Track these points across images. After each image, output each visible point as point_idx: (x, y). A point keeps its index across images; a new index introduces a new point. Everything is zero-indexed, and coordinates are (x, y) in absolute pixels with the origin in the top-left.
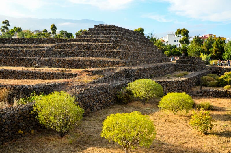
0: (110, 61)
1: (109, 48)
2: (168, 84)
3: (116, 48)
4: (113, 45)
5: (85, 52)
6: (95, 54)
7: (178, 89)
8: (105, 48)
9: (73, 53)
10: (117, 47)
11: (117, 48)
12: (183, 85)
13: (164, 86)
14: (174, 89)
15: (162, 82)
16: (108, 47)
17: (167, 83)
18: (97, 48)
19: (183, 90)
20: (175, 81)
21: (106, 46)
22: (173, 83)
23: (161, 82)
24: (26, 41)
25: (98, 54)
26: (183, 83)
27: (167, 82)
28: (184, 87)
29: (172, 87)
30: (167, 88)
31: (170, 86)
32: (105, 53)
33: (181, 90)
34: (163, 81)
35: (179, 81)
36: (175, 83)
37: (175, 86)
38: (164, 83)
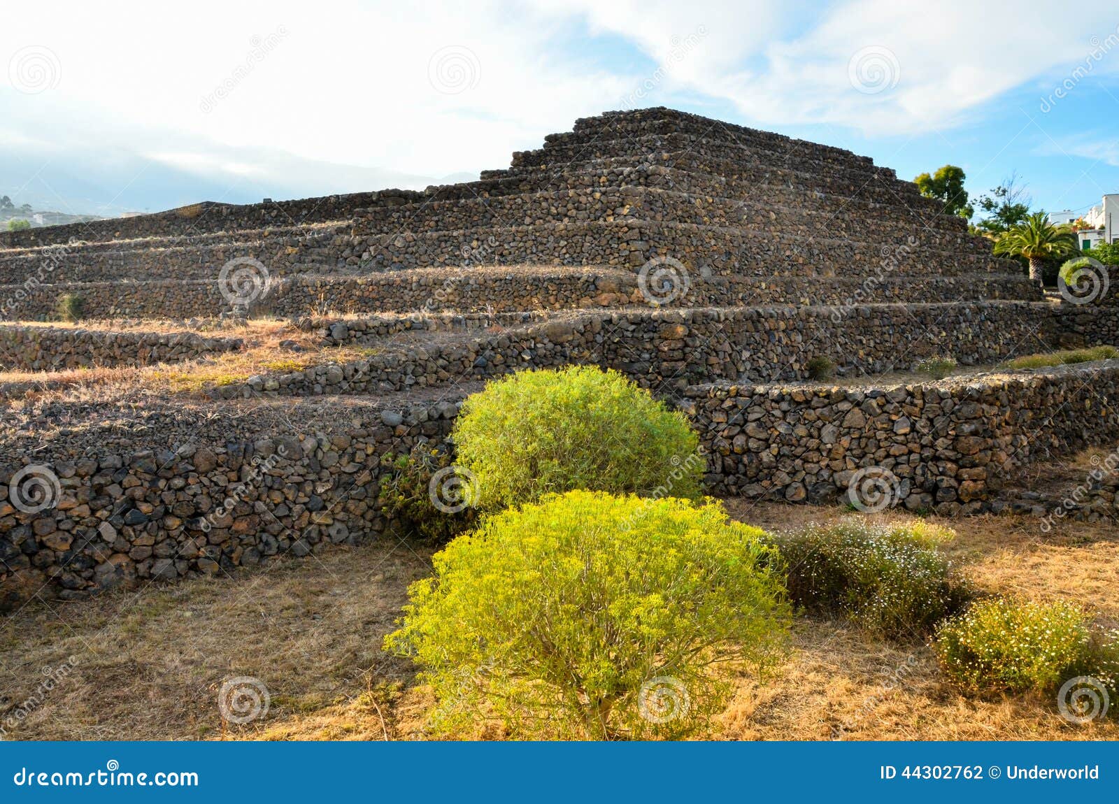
0: (551, 280)
1: (582, 214)
2: (856, 417)
3: (619, 210)
4: (604, 194)
5: (461, 239)
6: (506, 246)
7: (927, 453)
8: (566, 215)
9: (410, 250)
10: (623, 206)
11: (626, 211)
12: (967, 428)
13: (819, 429)
14: (892, 451)
15: (807, 402)
16: (577, 209)
17: (845, 406)
18: (528, 220)
19: (966, 461)
20: (902, 395)
21: (570, 206)
22: (889, 408)
23: (799, 399)
24: (274, 213)
25: (518, 249)
26: (967, 410)
27: (845, 397)
28: (972, 439)
29: (881, 435)
30: (845, 441)
31: (866, 432)
32: (551, 239)
33: (955, 461)
34: (815, 394)
35: (941, 398)
36: (908, 408)
37: (903, 429)
38: (826, 411)
